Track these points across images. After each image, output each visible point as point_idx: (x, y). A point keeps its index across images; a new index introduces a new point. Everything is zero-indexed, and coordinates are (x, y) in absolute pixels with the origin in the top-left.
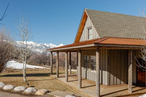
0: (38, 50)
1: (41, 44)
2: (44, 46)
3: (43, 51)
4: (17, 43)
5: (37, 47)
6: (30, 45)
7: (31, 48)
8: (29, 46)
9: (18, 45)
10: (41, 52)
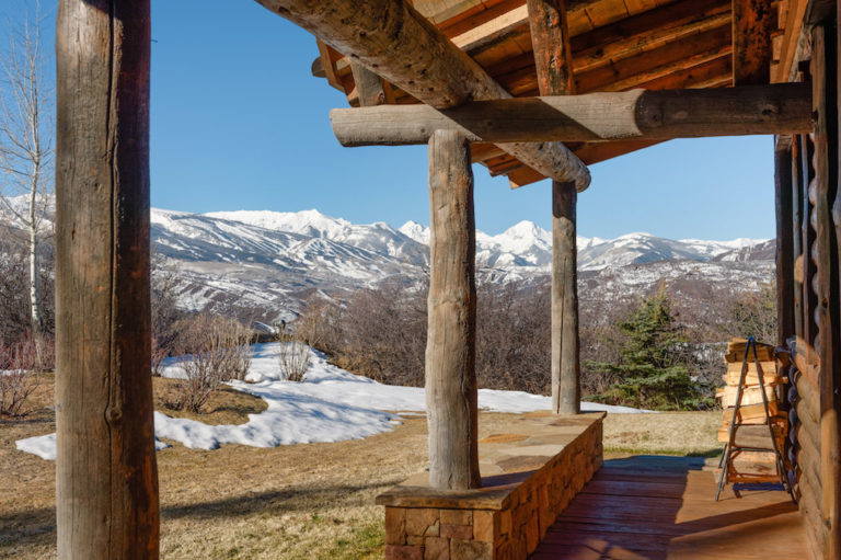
0: (349, 270)
1: (379, 229)
2: (399, 238)
3: (384, 275)
4: (220, 225)
5: (343, 251)
6: (298, 237)
7: (302, 255)
8: (293, 243)
9: (225, 234)
10: (367, 285)
